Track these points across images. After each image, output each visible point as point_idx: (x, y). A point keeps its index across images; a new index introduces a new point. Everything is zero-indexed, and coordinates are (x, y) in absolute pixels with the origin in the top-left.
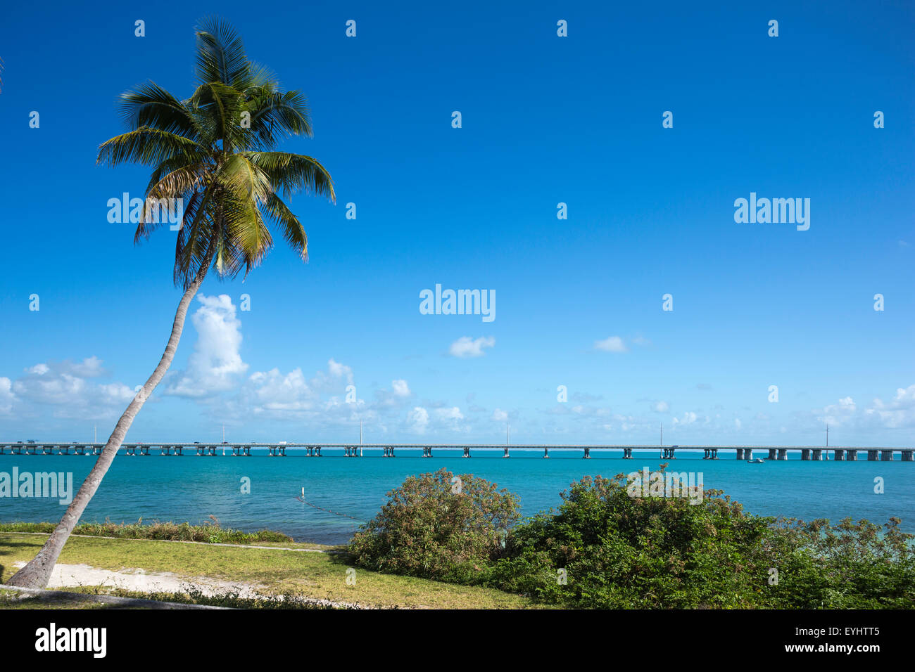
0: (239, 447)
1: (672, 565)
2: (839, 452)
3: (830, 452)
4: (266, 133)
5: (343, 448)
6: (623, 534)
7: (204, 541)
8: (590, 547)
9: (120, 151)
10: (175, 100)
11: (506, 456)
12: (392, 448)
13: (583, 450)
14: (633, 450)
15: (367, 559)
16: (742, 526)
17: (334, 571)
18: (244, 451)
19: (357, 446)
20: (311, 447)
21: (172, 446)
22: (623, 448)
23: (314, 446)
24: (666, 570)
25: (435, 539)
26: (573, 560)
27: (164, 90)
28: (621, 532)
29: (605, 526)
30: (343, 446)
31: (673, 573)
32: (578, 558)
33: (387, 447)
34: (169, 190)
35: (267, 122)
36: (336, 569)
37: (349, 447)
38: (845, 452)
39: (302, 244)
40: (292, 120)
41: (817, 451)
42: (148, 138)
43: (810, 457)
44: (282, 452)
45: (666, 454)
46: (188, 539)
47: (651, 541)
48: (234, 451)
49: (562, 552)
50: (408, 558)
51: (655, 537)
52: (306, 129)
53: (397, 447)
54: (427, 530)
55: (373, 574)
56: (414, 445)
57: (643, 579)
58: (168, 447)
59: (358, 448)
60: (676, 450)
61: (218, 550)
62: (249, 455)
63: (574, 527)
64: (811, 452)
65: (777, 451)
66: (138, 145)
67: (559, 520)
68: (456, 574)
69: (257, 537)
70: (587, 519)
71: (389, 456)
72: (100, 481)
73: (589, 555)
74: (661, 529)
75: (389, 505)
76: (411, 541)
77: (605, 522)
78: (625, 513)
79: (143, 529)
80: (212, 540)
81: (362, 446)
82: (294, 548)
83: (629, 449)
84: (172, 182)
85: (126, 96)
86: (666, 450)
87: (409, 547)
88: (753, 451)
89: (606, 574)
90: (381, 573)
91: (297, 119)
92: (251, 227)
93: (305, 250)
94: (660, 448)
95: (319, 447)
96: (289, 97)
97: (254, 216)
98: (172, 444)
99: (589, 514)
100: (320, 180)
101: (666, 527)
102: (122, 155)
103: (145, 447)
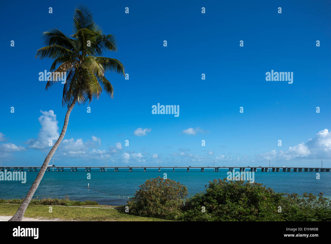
0: (59, 168)
1: (253, 211)
2: (274, 169)
3: (270, 169)
4: (99, 50)
5: (99, 168)
6: (232, 200)
7: (65, 205)
8: (220, 205)
9: (44, 53)
10: (65, 35)
11: (159, 171)
12: (118, 168)
13: (187, 168)
14: (204, 169)
15: (134, 211)
16: (273, 196)
17: (122, 216)
18: (61, 169)
19: (105, 167)
20: (87, 168)
21: (32, 167)
22: (201, 168)
23: (88, 167)
24: (251, 213)
25: (161, 203)
26: (215, 210)
27: (60, 31)
28: (231, 199)
29: (225, 197)
30: (99, 167)
31: (254, 214)
32: (216, 209)
33: (116, 168)
34: (64, 69)
35: (99, 46)
36: (123, 215)
37: (101, 168)
38: (276, 169)
39: (111, 92)
40: (109, 45)
41: (266, 169)
42: (55, 49)
43: (264, 171)
44: (76, 170)
45: (216, 170)
46: (58, 204)
47: (243, 202)
48: (57, 169)
49: (210, 207)
50: (152, 211)
51: (244, 201)
52: (114, 49)
53: (119, 167)
54: (157, 200)
55: (138, 217)
56: (126, 167)
57: (244, 216)
58: (31, 168)
59: (105, 168)
60: (219, 168)
61: (72, 209)
62: (63, 171)
63: (213, 198)
64: (265, 169)
65: (253, 169)
66: (51, 51)
67: (207, 195)
68: (171, 216)
69: (85, 203)
70: (218, 195)
71: (116, 171)
72: (39, 183)
73: (220, 208)
74: (246, 198)
75: (140, 190)
76: (152, 204)
77: (225, 196)
78: (232, 192)
79: (39, 201)
80: (68, 205)
81: (106, 167)
82: (102, 207)
83: (203, 168)
84: (65, 66)
85: (45, 33)
86: (216, 168)
87: (151, 206)
88: (245, 169)
89: (230, 215)
90: (141, 217)
91: (111, 45)
92: (95, 85)
93: (112, 95)
94: (214, 168)
95: (90, 168)
96: (108, 36)
97: (95, 80)
98: (33, 167)
99: (218, 193)
100: (119, 68)
101: (248, 197)
102: (45, 55)
103: (21, 168)
